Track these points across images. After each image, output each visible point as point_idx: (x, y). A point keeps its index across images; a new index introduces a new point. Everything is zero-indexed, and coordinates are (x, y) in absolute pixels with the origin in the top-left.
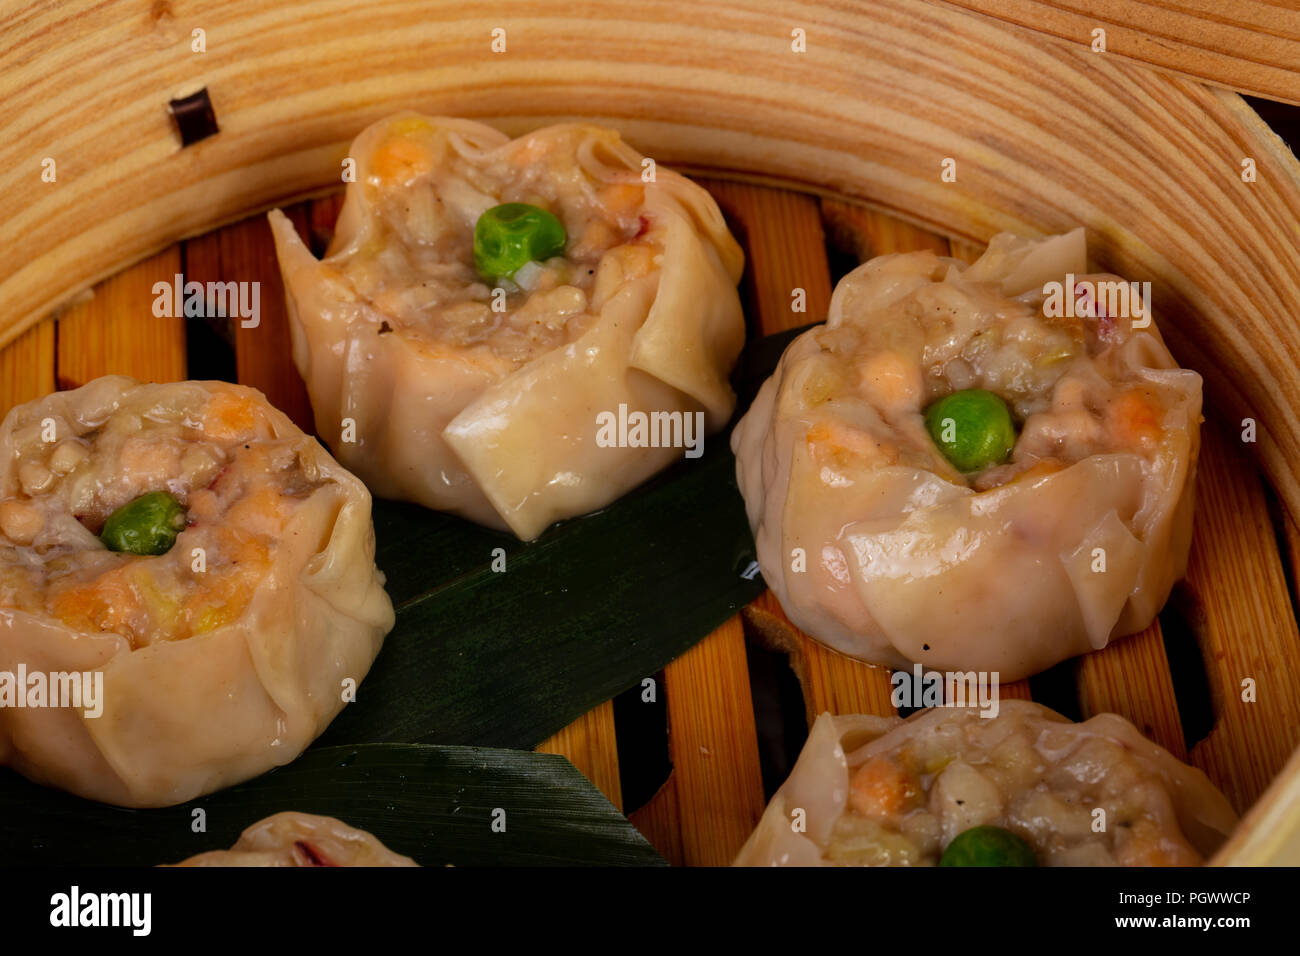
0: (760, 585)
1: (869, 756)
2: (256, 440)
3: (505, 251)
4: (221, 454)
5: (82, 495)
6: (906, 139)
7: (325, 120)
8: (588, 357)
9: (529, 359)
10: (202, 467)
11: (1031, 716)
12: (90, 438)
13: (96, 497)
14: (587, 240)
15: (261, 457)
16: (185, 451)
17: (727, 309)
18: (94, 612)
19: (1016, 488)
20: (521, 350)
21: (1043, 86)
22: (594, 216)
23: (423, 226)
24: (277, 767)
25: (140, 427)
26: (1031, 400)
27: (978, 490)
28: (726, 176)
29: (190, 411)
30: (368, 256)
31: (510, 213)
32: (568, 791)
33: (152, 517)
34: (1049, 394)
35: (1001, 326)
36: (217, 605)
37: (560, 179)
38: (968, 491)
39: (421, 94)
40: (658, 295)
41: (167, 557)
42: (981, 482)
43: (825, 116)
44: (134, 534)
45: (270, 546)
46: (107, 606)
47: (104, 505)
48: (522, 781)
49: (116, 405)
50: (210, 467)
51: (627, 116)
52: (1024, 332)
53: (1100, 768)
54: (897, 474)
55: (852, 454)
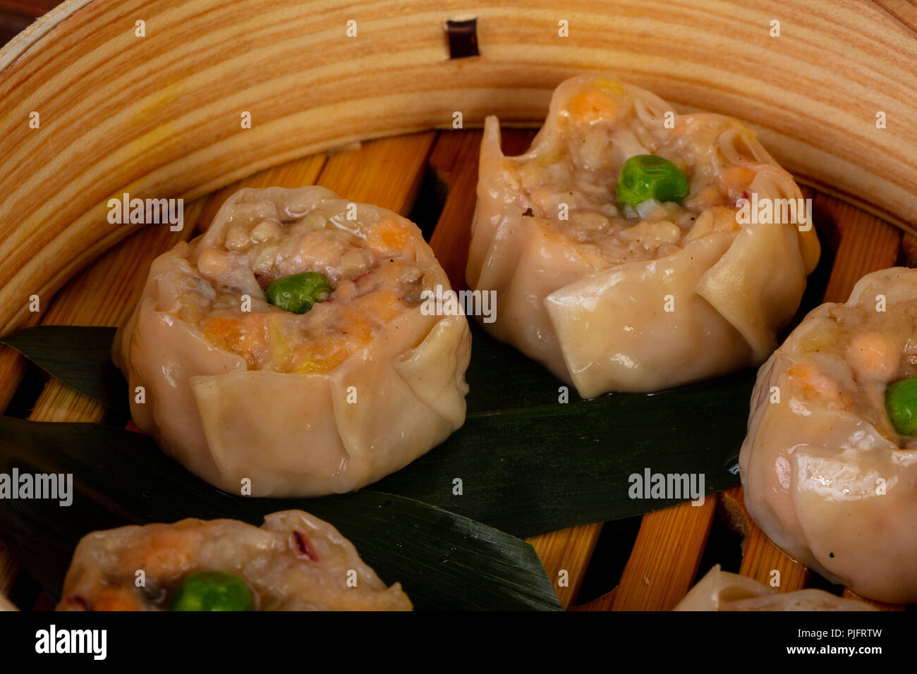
2: (400, 258)
3: (637, 187)
4: (372, 261)
5: (264, 263)
8: (663, 275)
9: (621, 263)
10: (355, 265)
14: (701, 197)
15: (397, 268)
16: (348, 251)
18: (230, 335)
20: (618, 256)
22: (714, 183)
23: (591, 156)
25: (324, 225)
29: (362, 225)
30: (541, 163)
31: (651, 161)
32: (528, 573)
33: (304, 287)
36: (318, 357)
37: (698, 150)
38: (894, 445)
39: (635, 72)
41: (301, 316)
42: (909, 444)
44: (289, 296)
45: (373, 329)
46: (241, 335)
47: (278, 270)
48: (498, 555)
49: (314, 207)
50: (361, 266)
54: (846, 417)
55: (817, 393)
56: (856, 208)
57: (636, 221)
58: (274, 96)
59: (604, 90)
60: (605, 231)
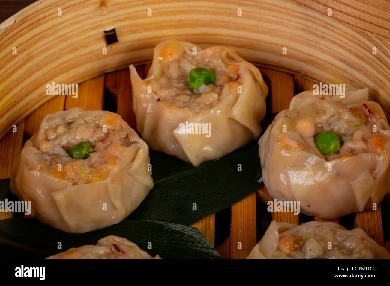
1: (286, 234)
2: (116, 129)
3: (197, 81)
4: (106, 132)
5: (64, 141)
6: (320, 59)
7: (150, 41)
8: (217, 113)
9: (200, 112)
10: (100, 135)
11: (336, 227)
12: (69, 125)
13: (69, 142)
14: (221, 79)
15: (117, 134)
16: (96, 130)
17: (261, 104)
18: (63, 174)
19: (338, 161)
20: (198, 110)
21: (359, 45)
22: (224, 73)
23: (174, 73)
24: (114, 225)
25: (83, 123)
26: (347, 136)
27: (327, 160)
28: (267, 66)
29: (98, 119)
30: (156, 80)
31: (199, 70)
32: (198, 238)
33: (84, 148)
34: (352, 135)
35: (340, 114)
36: (99, 174)
37: (215, 62)
38: (324, 160)
39: (179, 35)
40: (240, 97)
41: (86, 160)
42: (329, 158)
43: (296, 50)
44: (78, 153)
45: (116, 159)
46: (67, 172)
47: (71, 144)
48: (184, 234)
49: (77, 116)
50: (102, 135)
51: (238, 47)
52: (346, 116)
53: (354, 244)
54: (304, 153)
55: (291, 147)
56: (273, 70)
57: (199, 95)
58: (44, 75)
59: (172, 46)
60: (189, 101)
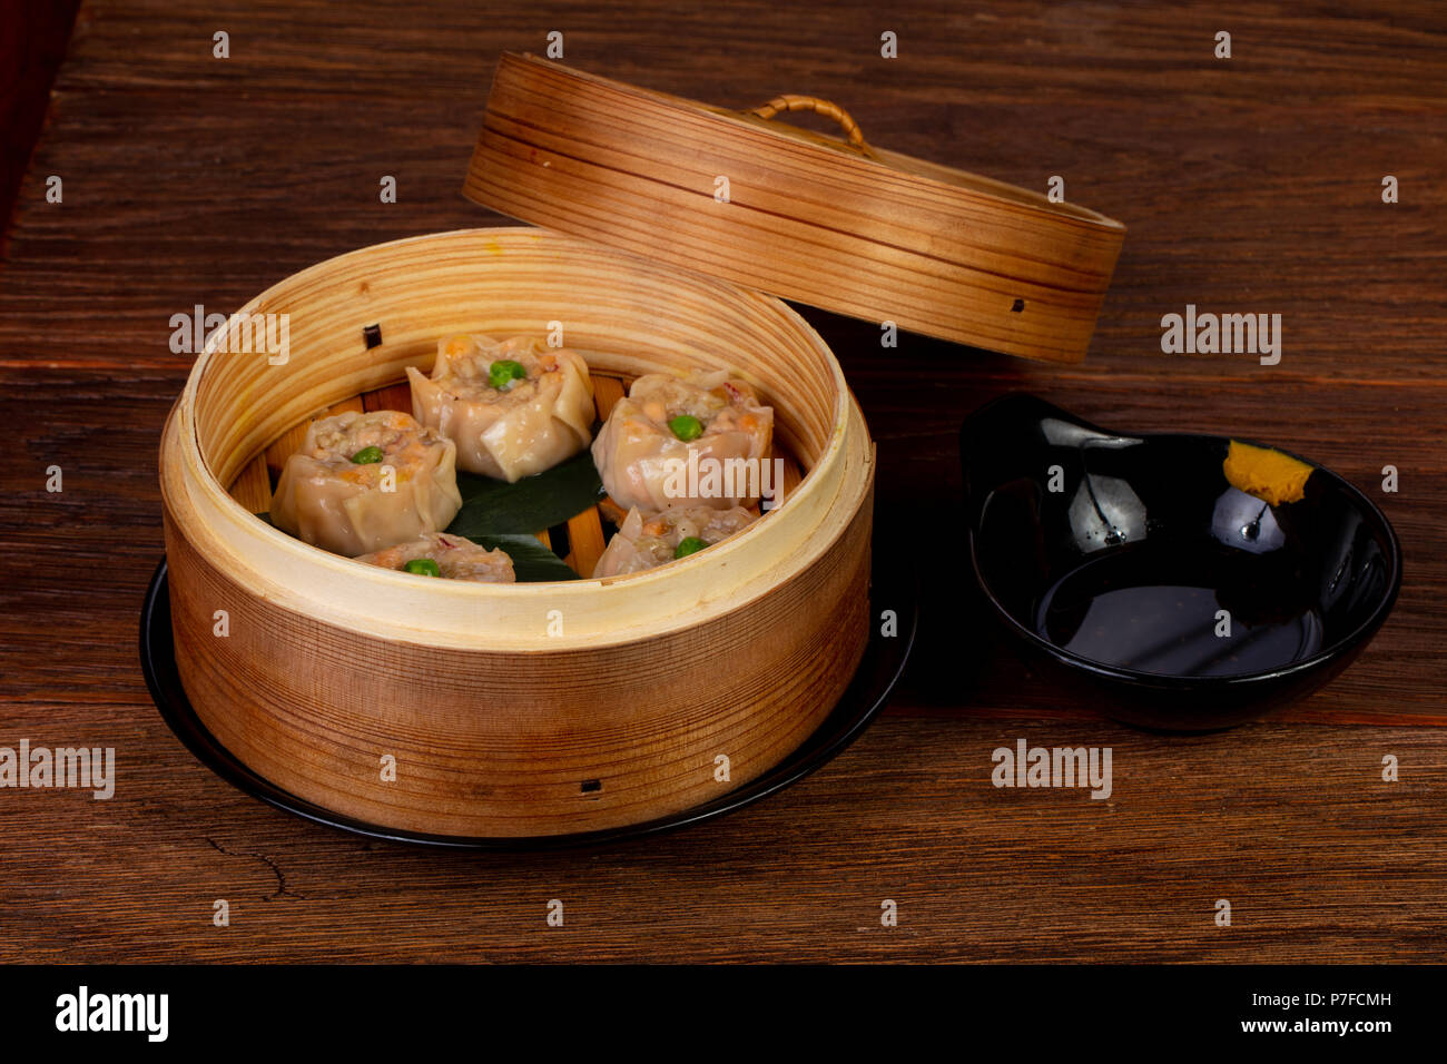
0: (605, 495)
3: (502, 375)
4: (397, 434)
5: (343, 447)
9: (514, 408)
10: (390, 438)
12: (345, 431)
13: (350, 449)
14: (534, 372)
15: (412, 435)
16: (383, 433)
18: (354, 478)
19: (703, 440)
20: (510, 406)
21: (711, 315)
22: (535, 366)
23: (468, 371)
25: (364, 427)
26: (708, 420)
31: (501, 364)
33: (372, 453)
34: (715, 418)
35: (696, 397)
37: (520, 354)
40: (563, 388)
41: (380, 463)
42: (689, 441)
44: (367, 457)
47: (353, 451)
49: (351, 421)
50: (393, 438)
52: (705, 399)
54: (657, 438)
55: (640, 431)
57: (508, 391)
59: (460, 339)
60: (497, 398)
